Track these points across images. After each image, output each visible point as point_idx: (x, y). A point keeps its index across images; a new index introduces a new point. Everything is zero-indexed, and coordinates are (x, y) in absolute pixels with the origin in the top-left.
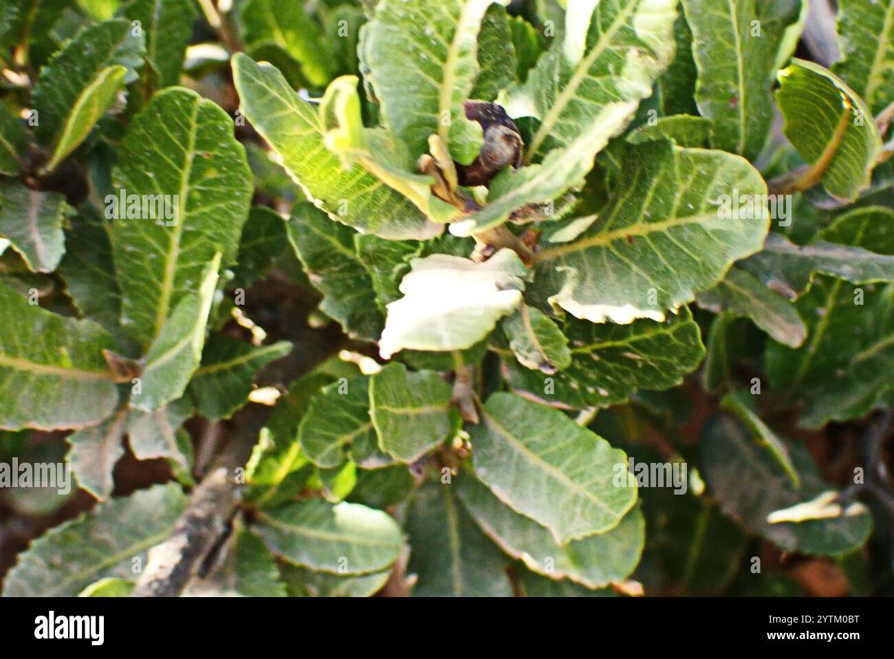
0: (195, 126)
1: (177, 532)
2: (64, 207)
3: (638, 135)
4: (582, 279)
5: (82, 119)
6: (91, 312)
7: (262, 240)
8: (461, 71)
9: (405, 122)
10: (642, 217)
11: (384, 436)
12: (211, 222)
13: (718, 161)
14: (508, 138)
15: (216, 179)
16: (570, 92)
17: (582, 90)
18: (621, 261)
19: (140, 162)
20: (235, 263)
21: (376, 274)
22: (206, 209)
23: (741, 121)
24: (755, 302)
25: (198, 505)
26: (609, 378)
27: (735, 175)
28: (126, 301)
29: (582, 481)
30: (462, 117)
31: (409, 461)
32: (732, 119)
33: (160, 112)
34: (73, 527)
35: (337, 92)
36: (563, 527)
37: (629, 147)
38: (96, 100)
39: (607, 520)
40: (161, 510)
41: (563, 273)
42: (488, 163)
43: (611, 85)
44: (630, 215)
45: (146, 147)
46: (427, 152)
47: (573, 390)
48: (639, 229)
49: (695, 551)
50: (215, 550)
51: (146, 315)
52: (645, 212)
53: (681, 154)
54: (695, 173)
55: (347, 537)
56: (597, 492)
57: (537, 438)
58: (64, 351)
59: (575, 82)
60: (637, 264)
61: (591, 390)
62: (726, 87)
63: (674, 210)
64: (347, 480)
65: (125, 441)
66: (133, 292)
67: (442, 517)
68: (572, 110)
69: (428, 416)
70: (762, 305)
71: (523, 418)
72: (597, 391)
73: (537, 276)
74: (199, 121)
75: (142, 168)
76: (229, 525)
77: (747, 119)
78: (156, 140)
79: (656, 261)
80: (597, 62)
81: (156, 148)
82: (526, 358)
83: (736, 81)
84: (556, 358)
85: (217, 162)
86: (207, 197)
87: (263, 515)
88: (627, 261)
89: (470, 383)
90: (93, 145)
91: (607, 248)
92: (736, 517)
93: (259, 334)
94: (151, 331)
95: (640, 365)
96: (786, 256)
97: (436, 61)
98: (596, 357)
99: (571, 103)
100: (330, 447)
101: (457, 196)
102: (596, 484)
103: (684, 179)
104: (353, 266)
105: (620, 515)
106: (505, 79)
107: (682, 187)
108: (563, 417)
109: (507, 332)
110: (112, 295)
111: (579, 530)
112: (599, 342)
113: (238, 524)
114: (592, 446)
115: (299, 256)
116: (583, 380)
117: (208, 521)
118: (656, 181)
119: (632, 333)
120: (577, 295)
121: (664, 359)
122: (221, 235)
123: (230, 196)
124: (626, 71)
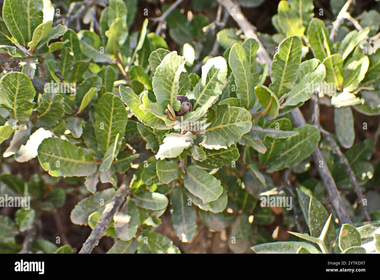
0: (113, 102)
1: (113, 201)
2: (83, 122)
3: (221, 103)
4: (207, 139)
5: (86, 101)
6: (91, 147)
7: (132, 129)
8: (175, 89)
9: (162, 101)
10: (221, 123)
11: (160, 177)
12: (118, 125)
13: (239, 110)
14: (188, 104)
15: (119, 115)
16: (203, 93)
17: (205, 92)
18: (216, 134)
19: (101, 111)
20: (125, 135)
21: (159, 137)
22: (117, 122)
23: (248, 99)
24: (253, 142)
25: (118, 194)
26: (217, 162)
27: (244, 113)
28: (99, 144)
29: (210, 188)
30: (176, 100)
31: (167, 183)
32: (245, 98)
33: (105, 98)
34: (89, 199)
35: (143, 95)
36: (205, 199)
37: (218, 106)
38: (89, 96)
39: (216, 197)
40: (110, 195)
41: (203, 137)
42: (183, 111)
43: (212, 91)
44: (218, 123)
45: (102, 107)
46: (167, 109)
47: (209, 165)
48: (221, 126)
49: (245, 202)
50: (122, 204)
51: (104, 148)
52: (222, 122)
53: (230, 108)
54: (234, 112)
55: (154, 201)
56: (213, 191)
57: (199, 177)
58: (83, 157)
59: (204, 90)
60: (221, 135)
61: (213, 165)
62: (244, 90)
63: (229, 122)
64: (154, 187)
65: (99, 178)
66: (100, 142)
67: (179, 195)
68: (203, 98)
69: (172, 172)
70: (255, 143)
71: (196, 172)
72: (214, 165)
73: (197, 138)
74: (114, 100)
75: (101, 112)
76: (126, 199)
77: (250, 98)
78: (105, 105)
79: (225, 134)
80: (209, 86)
81: (104, 107)
82: (196, 158)
83: (246, 88)
84: (203, 157)
85: (119, 110)
86: (117, 119)
87: (135, 196)
88: (218, 134)
89: (184, 163)
90: (90, 106)
91: (213, 131)
92: (253, 194)
93: (134, 151)
94: (105, 151)
95: (224, 159)
96: (260, 132)
97: (169, 86)
98: (214, 157)
99: (203, 96)
100: (149, 180)
101: (175, 119)
102: (213, 189)
103: (231, 114)
104: (154, 135)
105: (218, 197)
106: (188, 89)
107: (231, 116)
108: (205, 172)
109: (191, 151)
110: (96, 143)
111: (208, 200)
112: (214, 153)
113: (128, 198)
114: (212, 179)
115: (140, 133)
116: (211, 162)
117: (120, 198)
118: (224, 114)
119: (222, 151)
120: (206, 143)
121: (230, 157)
122: (120, 128)
123: (122, 119)
124: (216, 88)
